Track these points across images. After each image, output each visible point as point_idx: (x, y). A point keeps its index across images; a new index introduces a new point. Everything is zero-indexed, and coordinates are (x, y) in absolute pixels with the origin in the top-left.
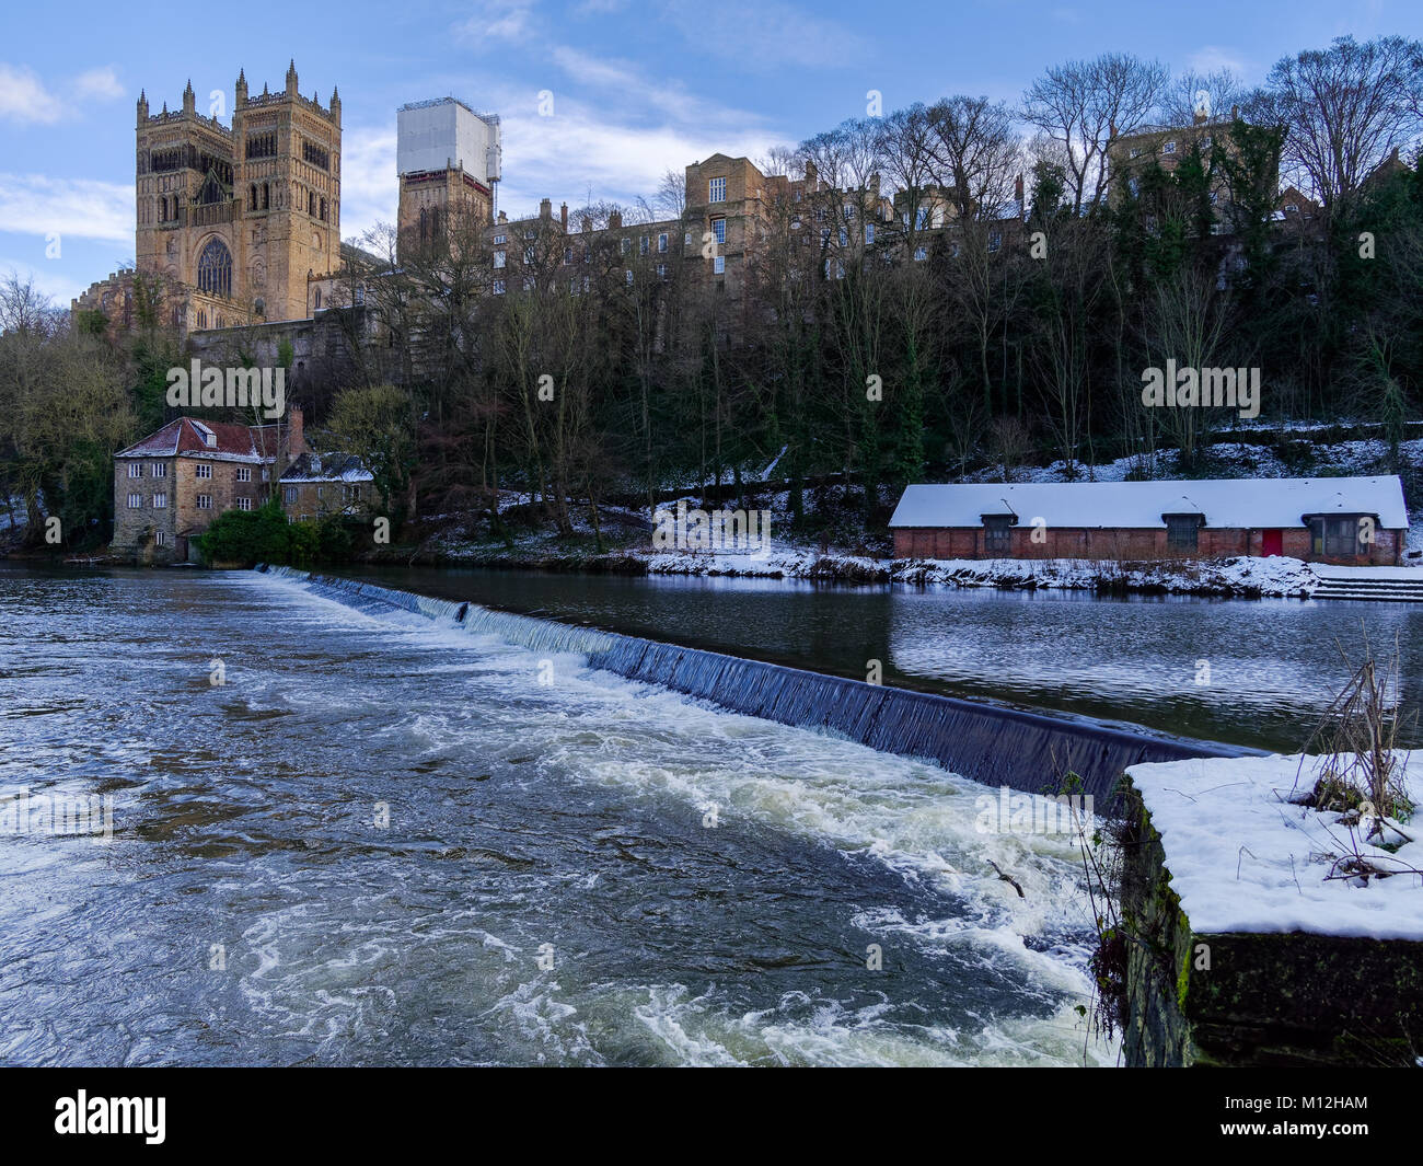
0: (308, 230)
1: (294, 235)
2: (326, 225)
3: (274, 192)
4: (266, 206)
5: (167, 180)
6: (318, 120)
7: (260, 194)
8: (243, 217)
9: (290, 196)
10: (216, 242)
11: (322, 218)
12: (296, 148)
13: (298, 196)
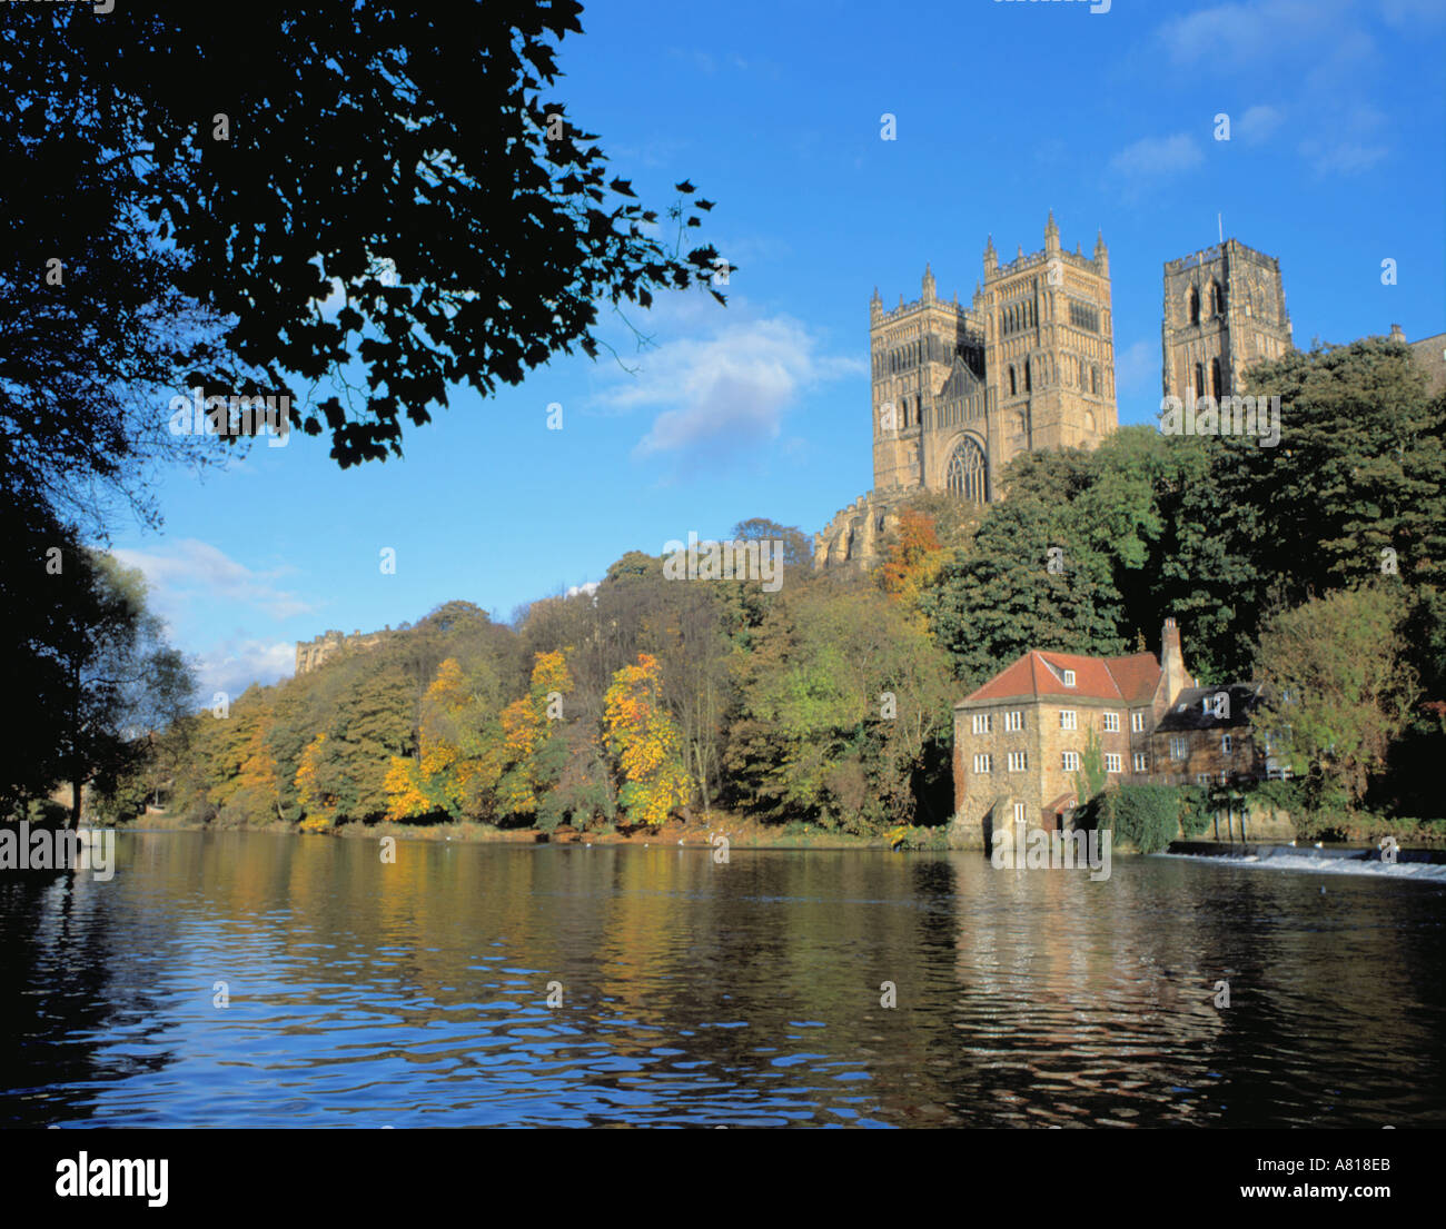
0: (1080, 407)
1: (1064, 419)
2: (1099, 400)
3: (1035, 369)
4: (1028, 387)
5: (906, 380)
6: (1084, 274)
7: (1020, 376)
8: (1000, 405)
9: (1056, 371)
10: (969, 441)
11: (1094, 391)
12: (1062, 313)
13: (1067, 368)
